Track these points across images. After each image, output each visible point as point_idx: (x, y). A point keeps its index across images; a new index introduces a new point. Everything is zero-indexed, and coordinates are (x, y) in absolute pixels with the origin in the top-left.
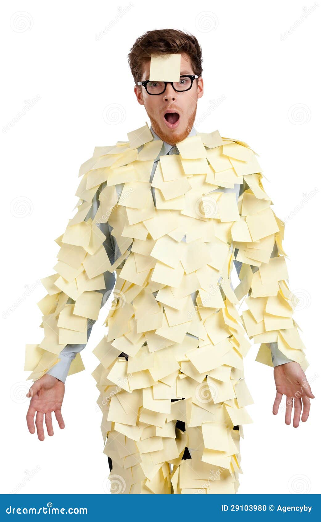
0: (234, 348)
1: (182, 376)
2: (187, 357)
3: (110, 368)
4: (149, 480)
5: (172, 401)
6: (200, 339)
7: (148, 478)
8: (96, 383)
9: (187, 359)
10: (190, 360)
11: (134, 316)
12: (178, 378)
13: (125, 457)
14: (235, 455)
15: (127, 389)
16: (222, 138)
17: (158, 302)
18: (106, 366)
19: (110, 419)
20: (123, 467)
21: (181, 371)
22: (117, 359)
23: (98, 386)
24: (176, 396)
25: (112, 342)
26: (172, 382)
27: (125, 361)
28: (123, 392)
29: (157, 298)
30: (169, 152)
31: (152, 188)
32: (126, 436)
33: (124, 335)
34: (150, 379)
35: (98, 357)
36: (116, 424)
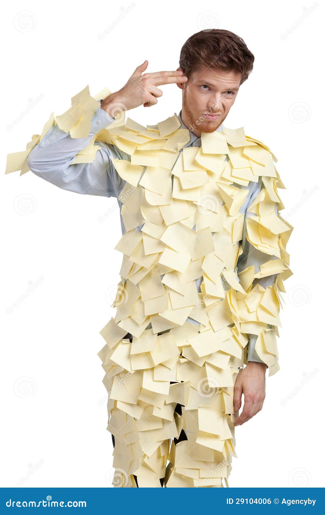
0: (234, 336)
1: (183, 360)
2: (188, 342)
3: (114, 348)
4: (148, 457)
5: (171, 383)
6: (201, 325)
7: (147, 455)
8: (102, 363)
9: (188, 344)
10: (191, 345)
11: (140, 298)
12: (179, 363)
13: (126, 434)
14: (230, 439)
15: (128, 369)
16: (246, 137)
17: (164, 285)
18: (111, 347)
19: (113, 397)
20: (124, 444)
21: (183, 355)
22: (121, 341)
23: (103, 366)
24: (175, 379)
25: (118, 323)
26: (173, 365)
27: (129, 342)
28: (125, 372)
29: (164, 281)
30: (193, 143)
31: (173, 177)
32: (127, 413)
33: (130, 317)
34: (151, 361)
35: (105, 338)
36: (118, 402)
